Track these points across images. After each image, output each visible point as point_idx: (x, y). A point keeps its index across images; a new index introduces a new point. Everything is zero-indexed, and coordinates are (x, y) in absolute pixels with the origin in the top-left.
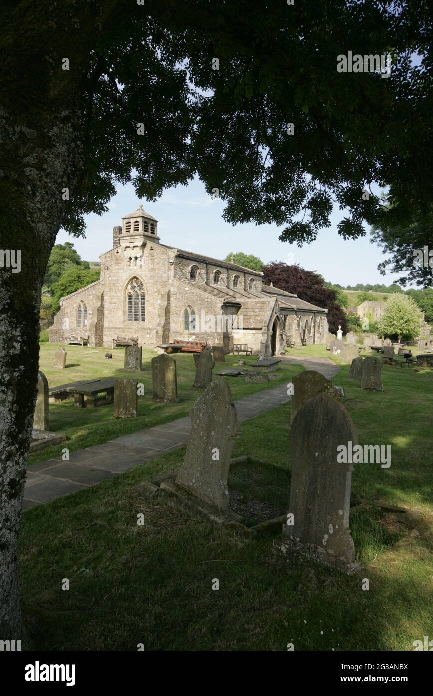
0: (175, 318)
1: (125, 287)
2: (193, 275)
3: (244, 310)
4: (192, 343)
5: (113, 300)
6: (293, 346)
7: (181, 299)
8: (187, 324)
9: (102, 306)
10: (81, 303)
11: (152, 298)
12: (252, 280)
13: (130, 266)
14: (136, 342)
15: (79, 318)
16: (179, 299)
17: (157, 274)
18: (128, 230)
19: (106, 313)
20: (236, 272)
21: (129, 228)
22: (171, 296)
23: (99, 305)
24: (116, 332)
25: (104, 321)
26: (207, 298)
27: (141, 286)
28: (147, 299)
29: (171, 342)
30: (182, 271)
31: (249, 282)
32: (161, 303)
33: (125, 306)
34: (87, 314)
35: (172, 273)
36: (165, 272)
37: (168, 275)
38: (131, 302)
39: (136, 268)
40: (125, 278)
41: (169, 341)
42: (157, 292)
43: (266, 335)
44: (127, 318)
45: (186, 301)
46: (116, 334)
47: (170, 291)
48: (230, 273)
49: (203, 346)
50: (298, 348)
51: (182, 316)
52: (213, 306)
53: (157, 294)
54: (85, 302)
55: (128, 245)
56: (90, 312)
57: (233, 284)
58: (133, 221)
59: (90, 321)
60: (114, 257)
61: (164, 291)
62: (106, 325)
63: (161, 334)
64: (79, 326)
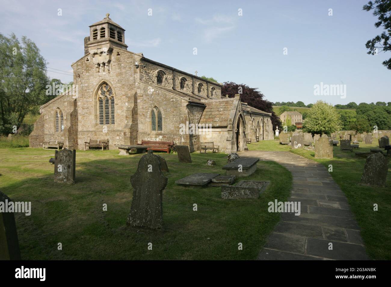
0: (142, 120)
1: (95, 92)
2: (160, 80)
3: (209, 110)
4: (159, 143)
5: (85, 105)
6: (249, 142)
7: (147, 100)
8: (154, 124)
9: (75, 111)
10: (57, 109)
11: (120, 101)
12: (213, 89)
13: (99, 72)
14: (106, 143)
15: (57, 124)
16: (145, 100)
17: (124, 78)
18: (95, 37)
19: (80, 117)
20: (199, 80)
21: (95, 35)
22: (138, 98)
23: (72, 110)
24: (89, 135)
25: (77, 125)
26: (172, 98)
27: (110, 91)
28: (115, 102)
29: (139, 142)
30: (148, 75)
31: (211, 90)
32: (128, 105)
33: (96, 110)
34: (63, 119)
35: (138, 76)
36: (131, 76)
37: (134, 77)
38: (102, 106)
39: (104, 73)
40: (95, 84)
41: (137, 142)
42: (124, 95)
43: (231, 132)
44: (98, 122)
45: (151, 102)
46: (88, 137)
47: (136, 93)
48: (194, 81)
49: (169, 146)
50: (254, 144)
51: (148, 117)
52: (178, 106)
53: (124, 97)
54: (61, 108)
55: (96, 51)
56: (65, 118)
57: (197, 91)
58: (99, 28)
59: (65, 125)
60: (84, 65)
61: (131, 93)
62: (80, 129)
63: (128, 135)
64: (57, 131)
